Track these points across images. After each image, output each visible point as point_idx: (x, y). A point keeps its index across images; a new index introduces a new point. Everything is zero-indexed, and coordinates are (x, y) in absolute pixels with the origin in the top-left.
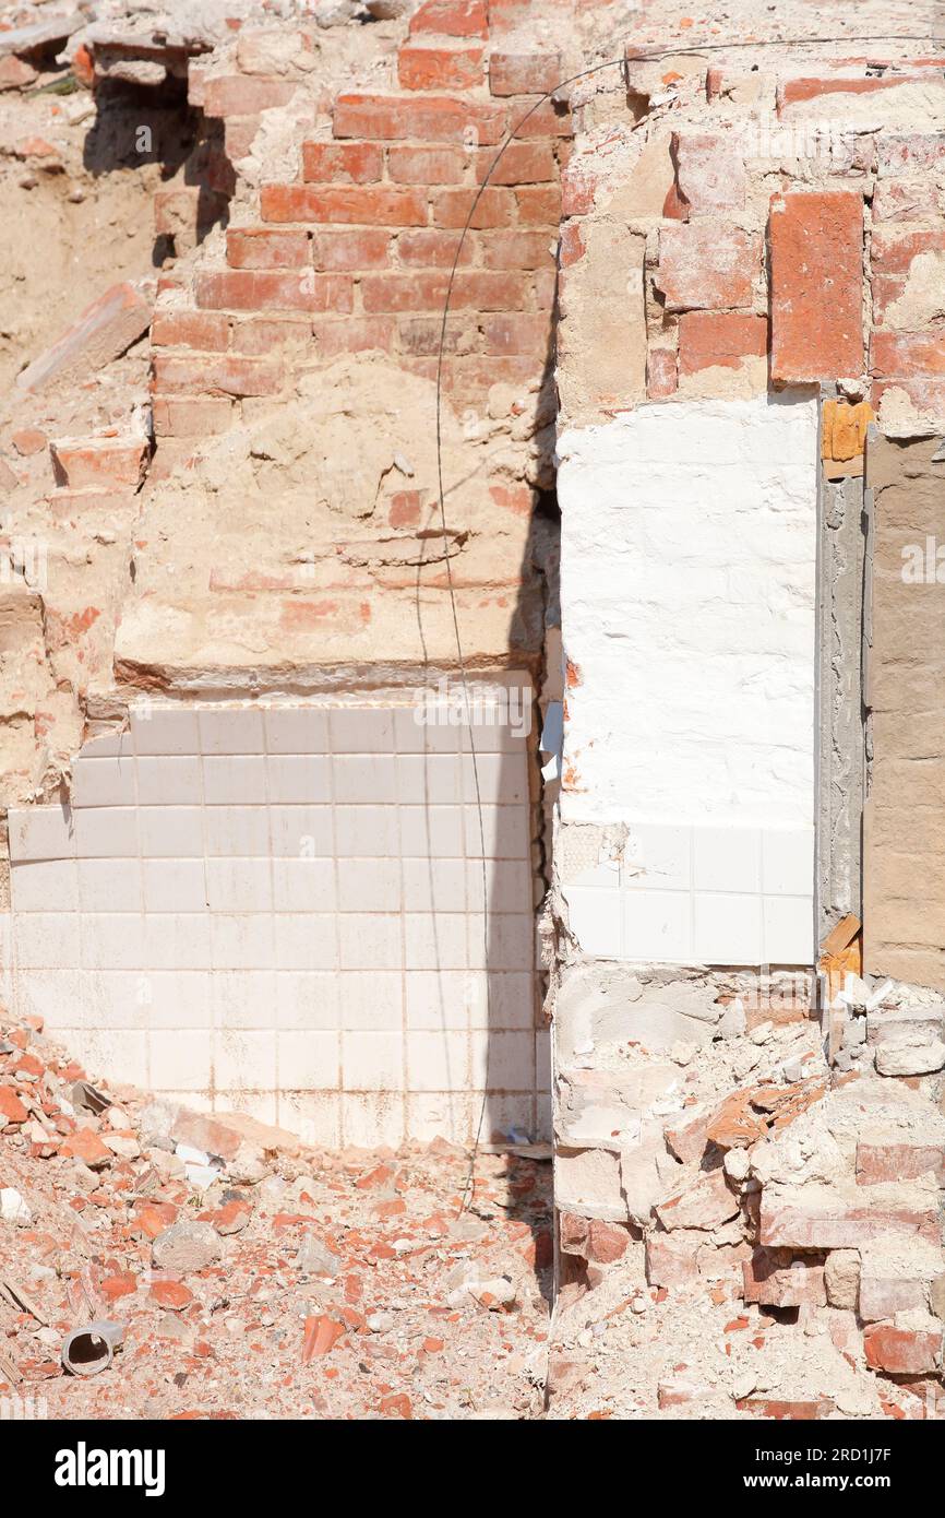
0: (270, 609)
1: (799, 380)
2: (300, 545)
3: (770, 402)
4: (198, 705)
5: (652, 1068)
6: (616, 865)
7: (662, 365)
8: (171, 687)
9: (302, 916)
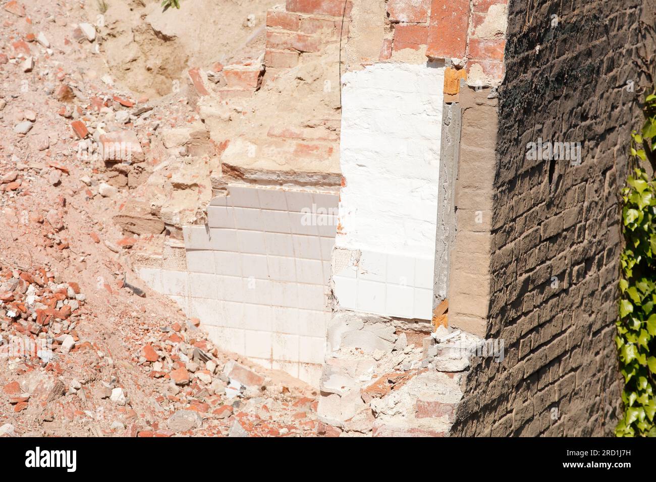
0: (291, 146)
1: (436, 57)
2: (308, 119)
3: (428, 66)
4: (257, 187)
5: (363, 360)
6: (355, 268)
7: (386, 46)
8: (244, 177)
9: (309, 285)
